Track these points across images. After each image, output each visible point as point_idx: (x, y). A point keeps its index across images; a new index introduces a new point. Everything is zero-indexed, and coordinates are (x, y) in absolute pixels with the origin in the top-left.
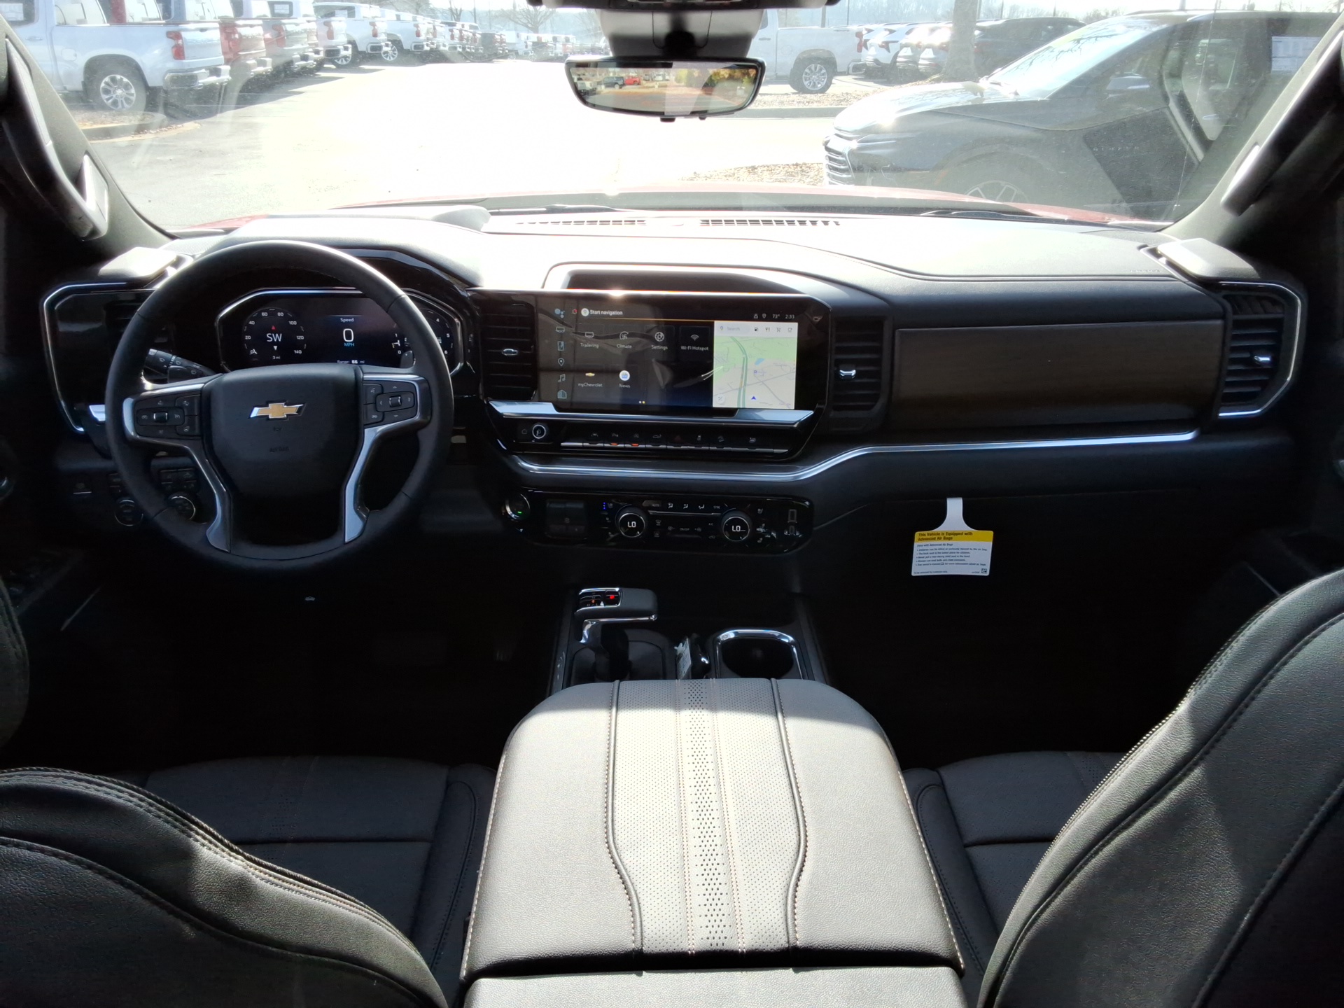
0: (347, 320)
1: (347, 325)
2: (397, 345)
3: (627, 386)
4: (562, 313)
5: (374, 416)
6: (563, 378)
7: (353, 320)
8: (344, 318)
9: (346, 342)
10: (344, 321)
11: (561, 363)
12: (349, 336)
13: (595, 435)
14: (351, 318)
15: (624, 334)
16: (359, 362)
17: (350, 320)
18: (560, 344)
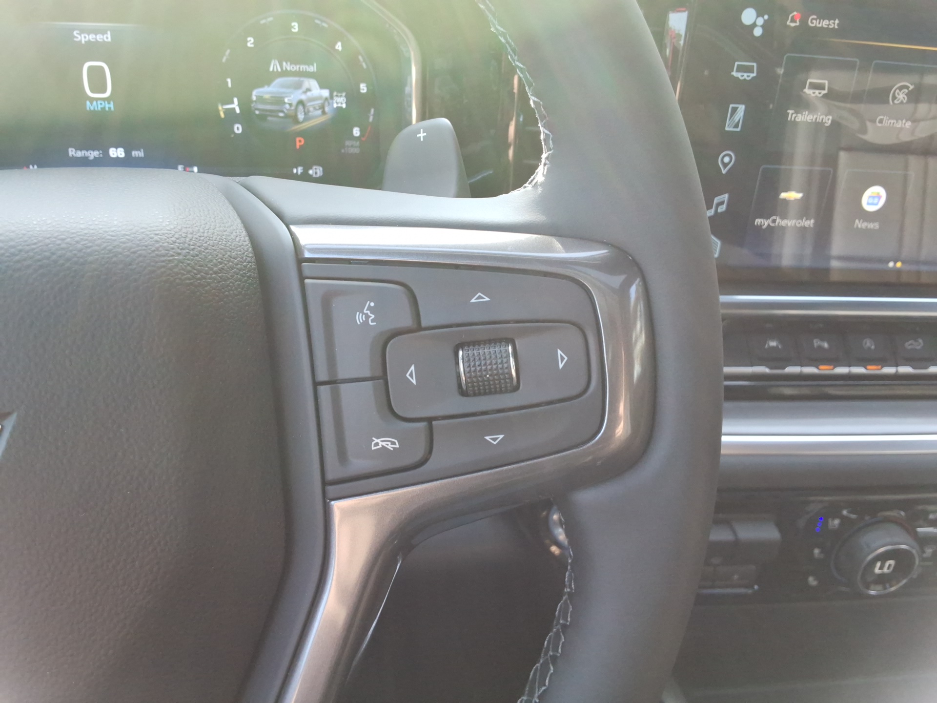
0: (92, 37)
1: (92, 51)
2: (234, 109)
3: (871, 226)
4: (760, 21)
5: (381, 443)
6: (722, 203)
7: (108, 37)
8: (82, 31)
9: (92, 100)
10: (83, 38)
11: (725, 165)
12: (98, 84)
13: (773, 344)
14: (104, 32)
15: (901, 88)
16: (128, 153)
17: (99, 37)
18: (735, 110)
